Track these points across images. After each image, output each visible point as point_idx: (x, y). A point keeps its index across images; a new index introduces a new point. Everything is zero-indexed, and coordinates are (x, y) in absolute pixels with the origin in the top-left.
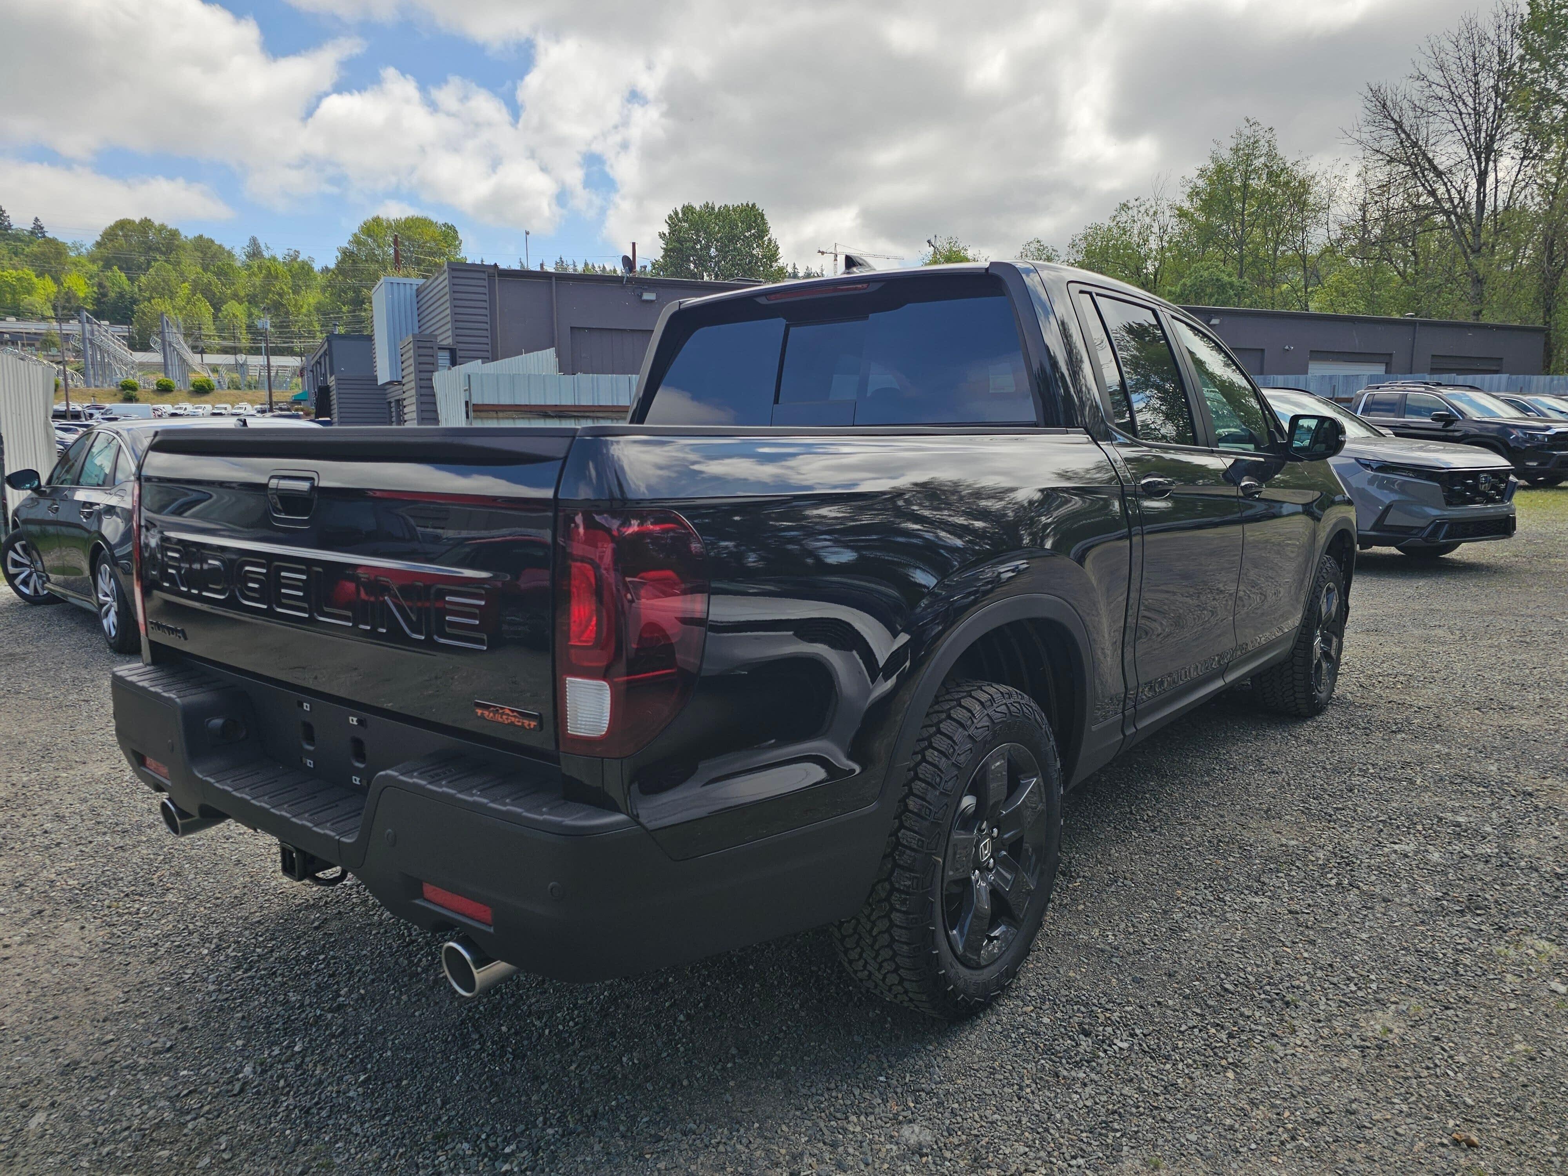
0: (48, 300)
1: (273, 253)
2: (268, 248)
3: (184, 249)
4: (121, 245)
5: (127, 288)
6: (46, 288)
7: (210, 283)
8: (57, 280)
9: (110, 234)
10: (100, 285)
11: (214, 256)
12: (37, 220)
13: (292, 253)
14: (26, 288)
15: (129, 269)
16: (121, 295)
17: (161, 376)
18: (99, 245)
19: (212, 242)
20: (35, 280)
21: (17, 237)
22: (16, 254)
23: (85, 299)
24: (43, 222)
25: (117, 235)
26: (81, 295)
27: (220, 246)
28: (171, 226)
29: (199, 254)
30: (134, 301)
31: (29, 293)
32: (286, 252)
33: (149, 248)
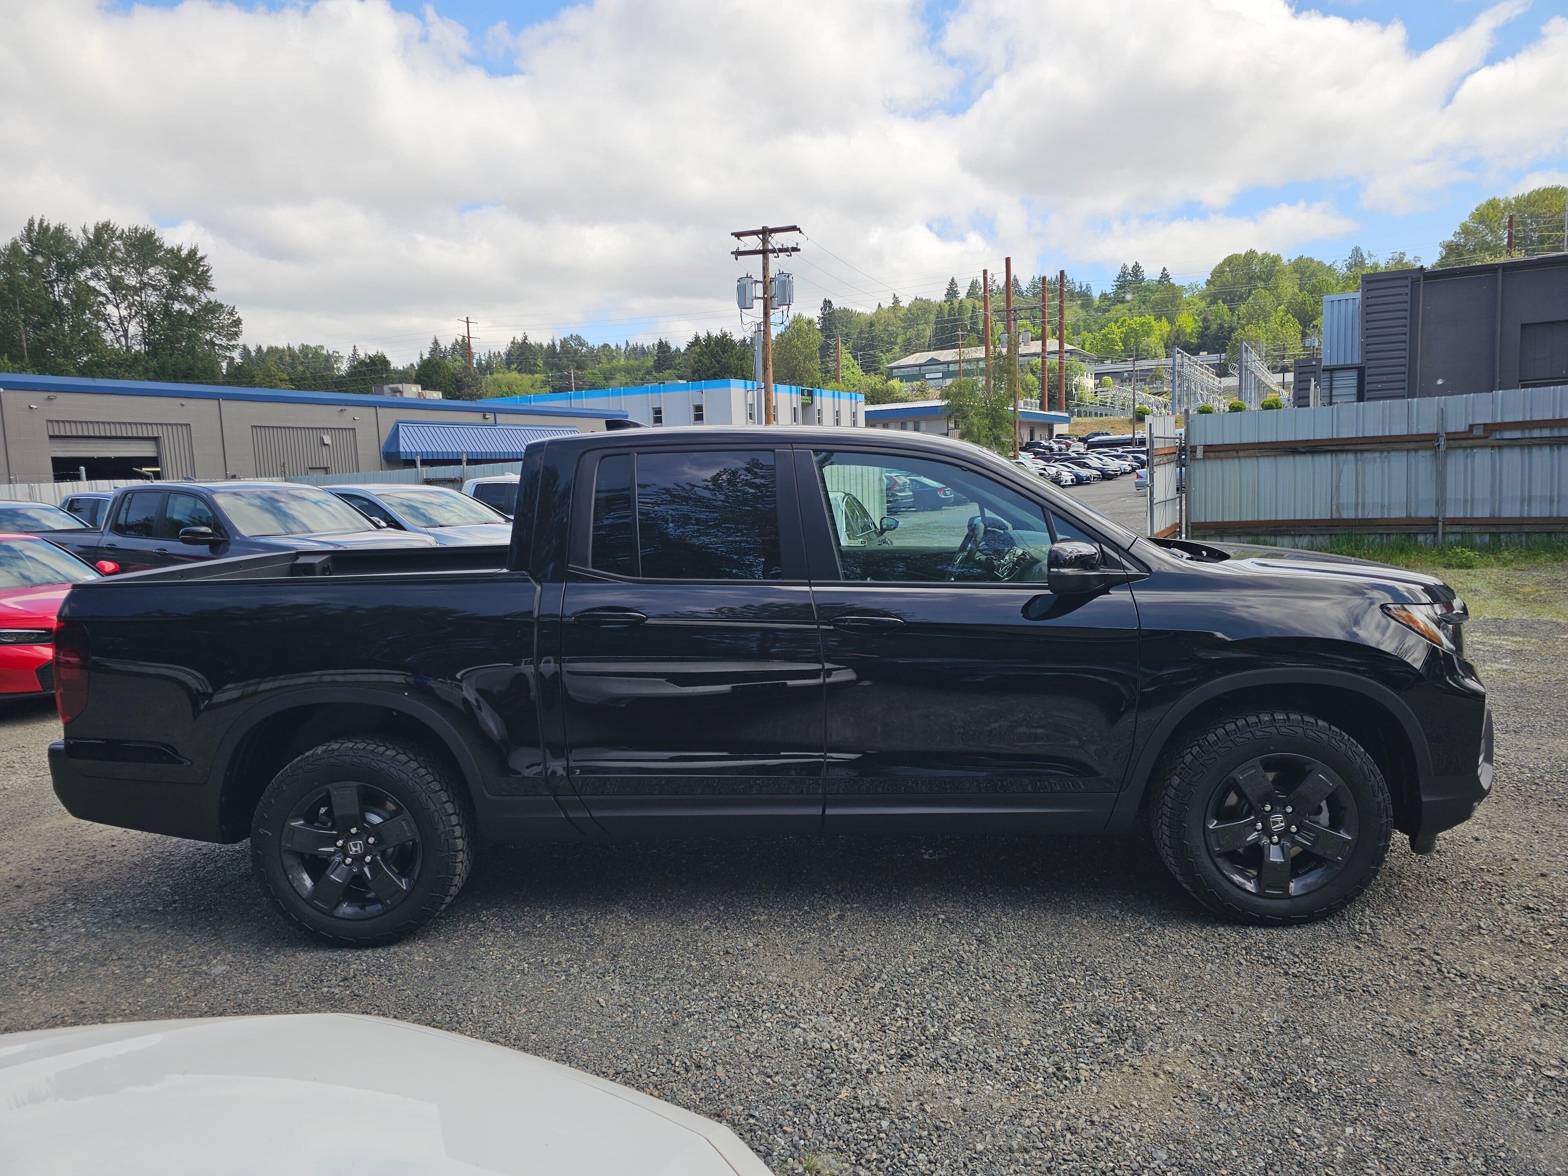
0: (1162, 339)
1: (1375, 260)
2: (1370, 255)
3: (1284, 273)
4: (1227, 280)
5: (1226, 318)
6: (1163, 328)
7: (1304, 302)
8: (1171, 321)
9: (1218, 272)
10: (1205, 320)
11: (1313, 274)
12: (1164, 269)
13: (1396, 255)
14: (1146, 332)
15: (1232, 300)
16: (1221, 327)
17: (1235, 400)
18: (1209, 282)
19: (1312, 260)
20: (1154, 323)
21: (1147, 289)
22: (1144, 303)
23: (1191, 334)
24: (1169, 271)
25: (1224, 272)
26: (1189, 330)
27: (1319, 263)
28: (1273, 253)
29: (1298, 276)
30: (1232, 330)
31: (1148, 336)
32: (1390, 256)
33: (1251, 278)
